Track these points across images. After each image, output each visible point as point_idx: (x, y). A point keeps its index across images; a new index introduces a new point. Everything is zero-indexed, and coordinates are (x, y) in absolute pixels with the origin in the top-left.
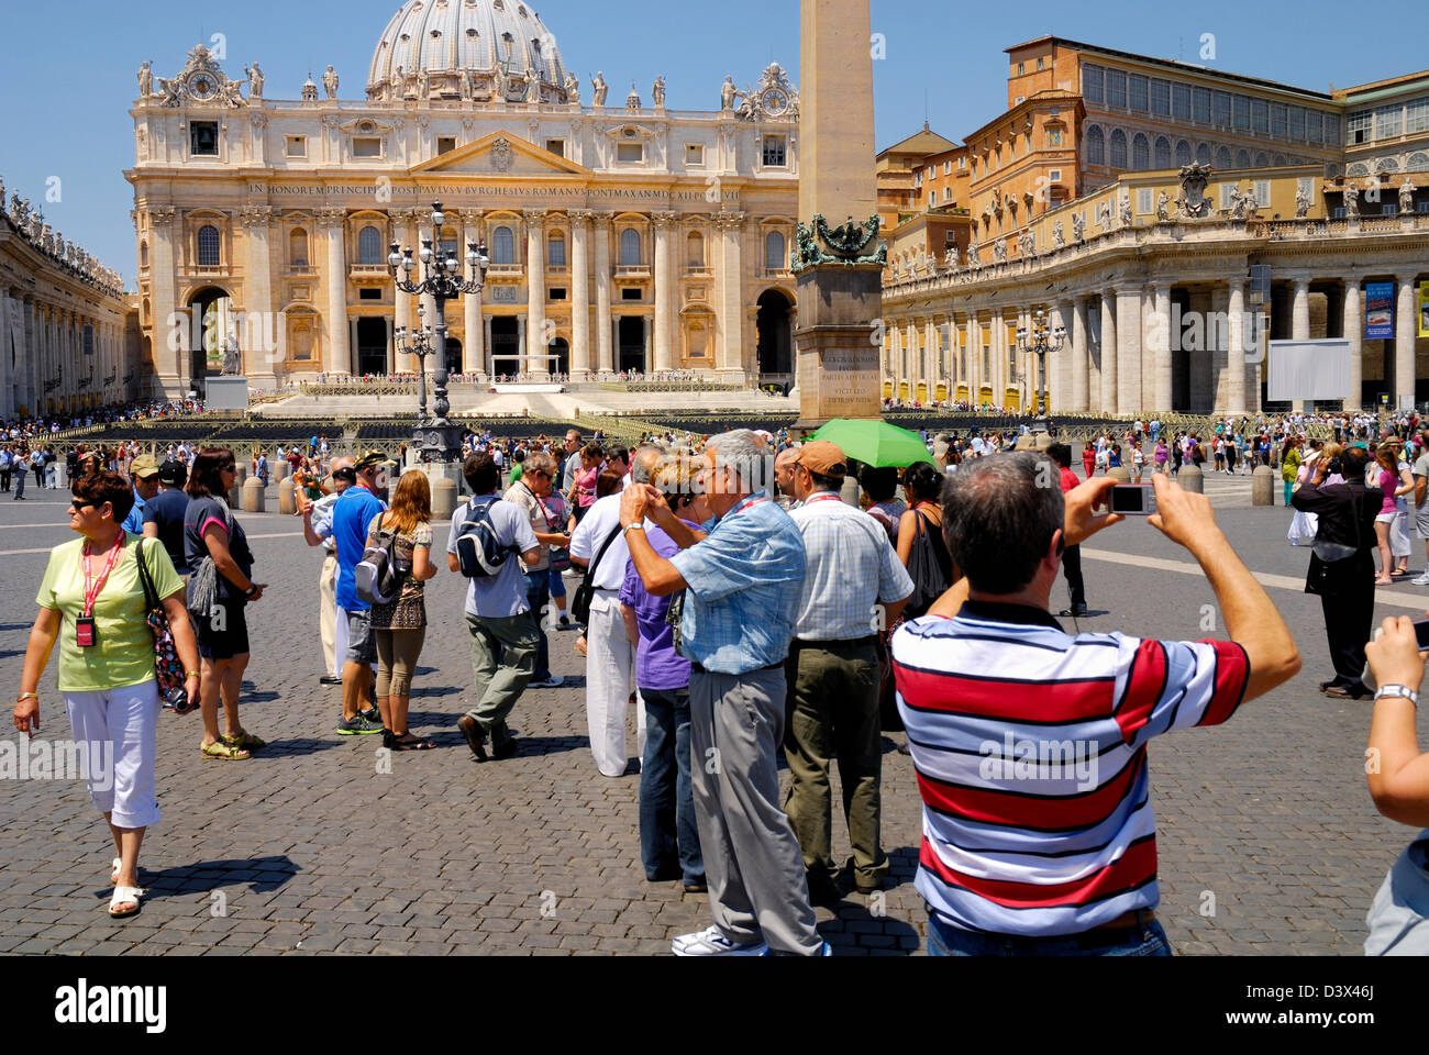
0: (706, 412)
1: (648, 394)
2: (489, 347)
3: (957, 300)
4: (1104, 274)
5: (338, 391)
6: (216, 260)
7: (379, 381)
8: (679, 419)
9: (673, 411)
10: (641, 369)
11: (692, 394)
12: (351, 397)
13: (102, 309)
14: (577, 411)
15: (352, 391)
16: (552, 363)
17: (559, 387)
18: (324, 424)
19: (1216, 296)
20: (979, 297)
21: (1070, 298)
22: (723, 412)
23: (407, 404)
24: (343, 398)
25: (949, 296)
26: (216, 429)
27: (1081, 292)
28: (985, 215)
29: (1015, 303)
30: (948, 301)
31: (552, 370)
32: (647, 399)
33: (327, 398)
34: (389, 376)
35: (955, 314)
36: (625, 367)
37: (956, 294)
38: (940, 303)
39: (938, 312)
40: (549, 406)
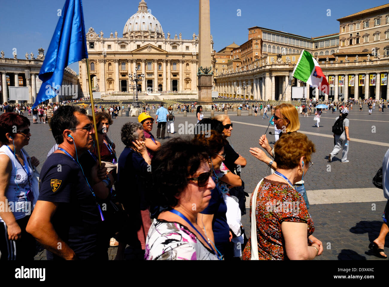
0: (188, 99)
1: (178, 96)
2: (147, 86)
3: (237, 78)
4: (263, 74)
5: (118, 95)
6: (94, 69)
7: (126, 93)
8: (183, 101)
9: (182, 99)
10: (177, 90)
11: (186, 95)
12: (120, 96)
13: (73, 79)
14: (163, 99)
15: (120, 95)
16: (159, 89)
17: (160, 94)
18: (116, 101)
19: (283, 78)
20: (241, 77)
21: (257, 78)
22: (191, 99)
23: (131, 97)
24: (119, 96)
25: (236, 77)
26: (96, 102)
27: (259, 77)
28: (244, 61)
29: (248, 79)
30: (235, 78)
31: (159, 91)
32: (177, 96)
33: (116, 96)
34: (127, 92)
35: (237, 80)
36: (173, 90)
37: (237, 77)
38: (234, 78)
39: (234, 80)
40: (158, 98)
